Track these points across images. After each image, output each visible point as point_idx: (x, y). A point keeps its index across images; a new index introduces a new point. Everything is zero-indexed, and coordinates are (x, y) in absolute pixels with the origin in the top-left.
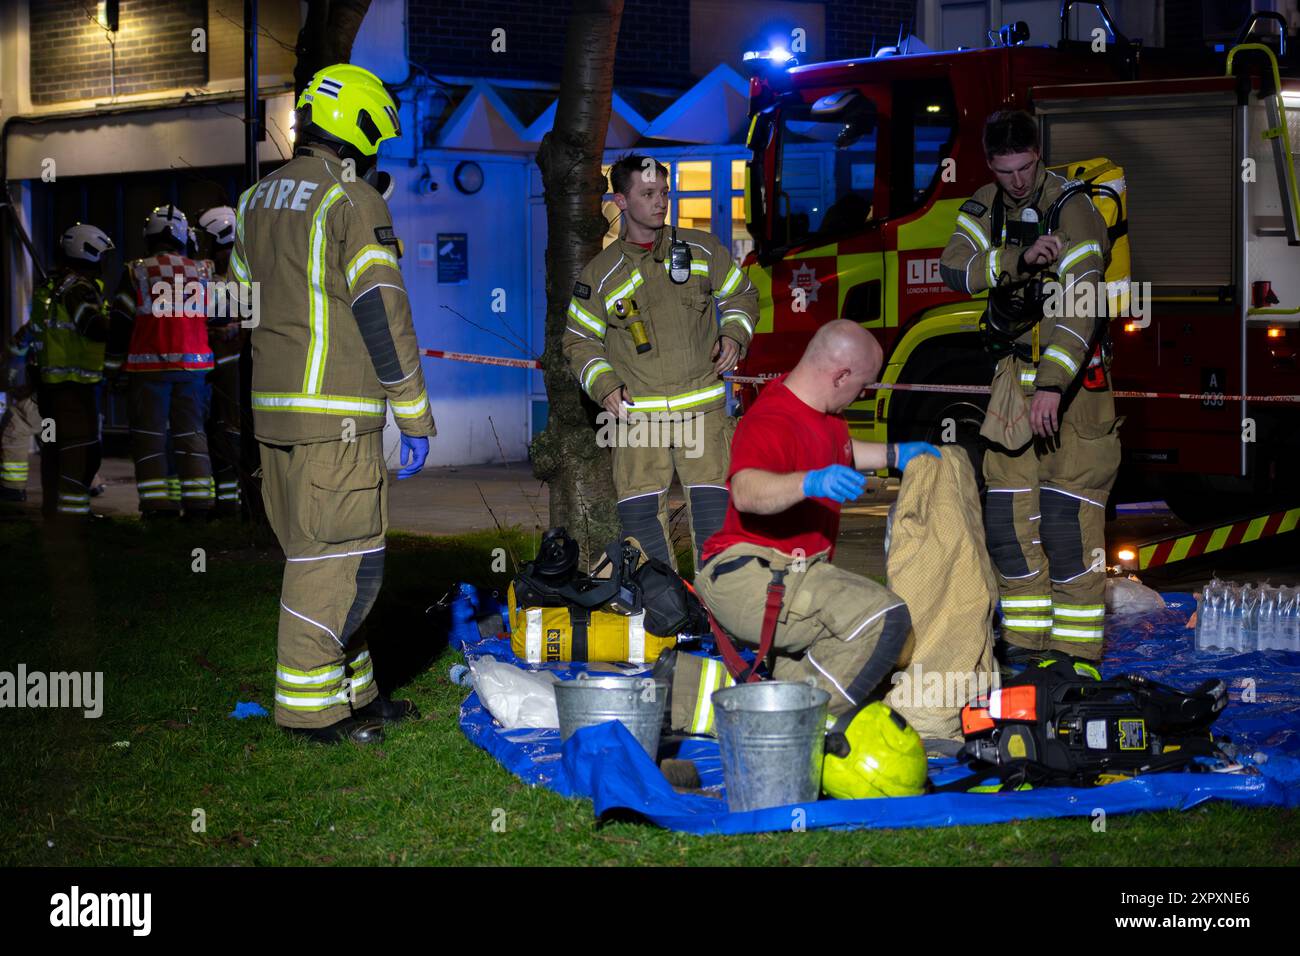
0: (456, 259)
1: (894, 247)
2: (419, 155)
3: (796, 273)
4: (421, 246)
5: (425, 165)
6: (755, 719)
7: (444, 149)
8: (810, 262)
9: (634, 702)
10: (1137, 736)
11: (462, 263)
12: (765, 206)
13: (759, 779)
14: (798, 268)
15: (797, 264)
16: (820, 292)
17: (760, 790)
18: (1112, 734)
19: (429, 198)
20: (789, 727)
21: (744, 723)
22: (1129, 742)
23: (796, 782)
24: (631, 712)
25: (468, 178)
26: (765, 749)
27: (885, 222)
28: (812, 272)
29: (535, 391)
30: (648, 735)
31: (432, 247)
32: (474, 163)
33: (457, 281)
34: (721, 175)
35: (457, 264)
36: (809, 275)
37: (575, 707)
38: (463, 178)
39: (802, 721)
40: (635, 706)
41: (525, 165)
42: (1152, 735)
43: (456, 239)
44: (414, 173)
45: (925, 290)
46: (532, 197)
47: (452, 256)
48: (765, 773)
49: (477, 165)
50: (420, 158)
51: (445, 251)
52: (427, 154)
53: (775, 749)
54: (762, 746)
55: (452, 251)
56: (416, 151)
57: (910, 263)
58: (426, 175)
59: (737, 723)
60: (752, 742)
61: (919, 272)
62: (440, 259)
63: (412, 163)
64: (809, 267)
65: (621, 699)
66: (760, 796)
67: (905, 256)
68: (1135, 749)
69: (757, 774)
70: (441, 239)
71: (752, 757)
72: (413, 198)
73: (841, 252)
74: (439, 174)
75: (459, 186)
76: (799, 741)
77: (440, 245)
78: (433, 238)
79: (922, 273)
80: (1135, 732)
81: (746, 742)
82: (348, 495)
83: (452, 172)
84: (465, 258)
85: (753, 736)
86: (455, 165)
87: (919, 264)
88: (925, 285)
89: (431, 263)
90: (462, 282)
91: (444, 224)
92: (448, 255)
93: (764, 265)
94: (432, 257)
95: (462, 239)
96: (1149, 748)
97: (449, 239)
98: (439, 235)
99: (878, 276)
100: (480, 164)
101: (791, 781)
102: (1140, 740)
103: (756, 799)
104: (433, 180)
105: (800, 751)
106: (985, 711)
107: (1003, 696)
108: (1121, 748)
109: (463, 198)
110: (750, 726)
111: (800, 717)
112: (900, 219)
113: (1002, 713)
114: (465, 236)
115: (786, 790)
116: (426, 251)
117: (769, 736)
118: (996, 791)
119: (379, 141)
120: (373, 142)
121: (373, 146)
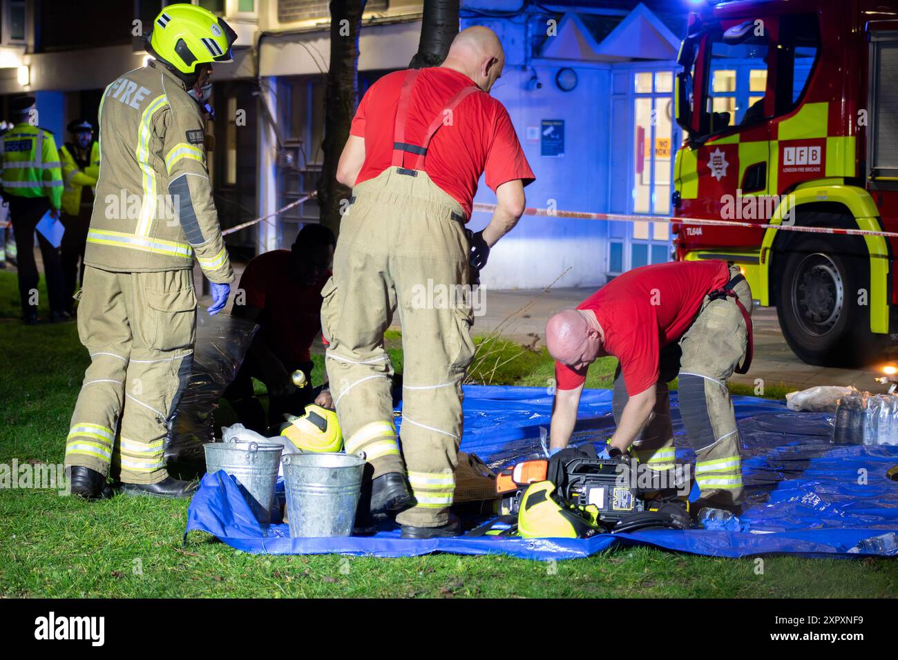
0: (555, 139)
1: (775, 137)
2: (528, 63)
3: (712, 155)
4: (529, 129)
5: (533, 70)
6: (302, 471)
7: (546, 58)
8: (722, 148)
9: (251, 459)
10: (626, 501)
11: (560, 142)
12: (692, 104)
13: (303, 515)
14: (714, 151)
15: (713, 148)
16: (728, 169)
17: (304, 522)
18: (608, 497)
19: (536, 94)
20: (325, 479)
21: (295, 474)
22: (620, 504)
23: (329, 518)
24: (248, 467)
25: (566, 80)
26: (307, 493)
27: (770, 119)
28: (723, 155)
29: (614, 236)
30: (262, 483)
31: (538, 129)
32: (570, 69)
33: (556, 154)
34: (743, 80)
35: (556, 142)
36: (720, 157)
37: (212, 461)
38: (562, 79)
39: (334, 476)
40: (251, 462)
41: (610, 71)
42: (638, 500)
43: (556, 124)
44: (525, 76)
45: (795, 170)
46: (615, 94)
47: (552, 137)
48: (308, 511)
49: (573, 71)
50: (529, 65)
51: (547, 132)
52: (534, 62)
53: (314, 494)
54: (305, 491)
55: (553, 133)
56: (526, 59)
57: (786, 150)
58: (535, 77)
59: (291, 474)
60: (299, 488)
61: (792, 157)
62: (544, 138)
63: (524, 68)
64: (721, 151)
65: (241, 457)
66: (304, 527)
67: (784, 144)
68: (624, 509)
69: (302, 511)
70: (545, 124)
71: (299, 498)
72: (524, 94)
73: (742, 140)
74: (545, 77)
75: (559, 85)
76: (331, 490)
77: (544, 128)
78: (539, 123)
79: (794, 157)
80: (625, 497)
81: (296, 487)
83: (554, 76)
84: (562, 138)
85: (300, 484)
86: (556, 71)
87: (792, 150)
88: (795, 166)
89: (537, 141)
90: (560, 156)
91: (547, 113)
92: (549, 135)
93: (693, 149)
94: (537, 136)
95: (560, 124)
96: (636, 509)
97: (551, 124)
98: (544, 121)
99: (766, 159)
100: (575, 70)
101: (325, 518)
102: (628, 504)
103: (302, 529)
104: (539, 81)
105: (333, 497)
106: (510, 477)
107: (524, 466)
108: (614, 508)
109: (562, 94)
110: (298, 476)
111: (332, 473)
112: (781, 118)
113: (522, 478)
114: (563, 121)
115: (322, 524)
116: (533, 132)
117: (310, 484)
118: (497, 534)
119: (194, 64)
120: (189, 64)
121: (189, 67)
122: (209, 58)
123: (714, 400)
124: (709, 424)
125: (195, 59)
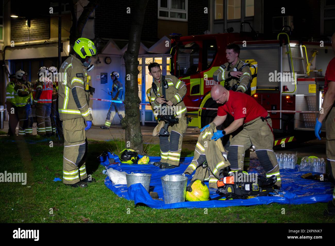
0: (105, 79)
1: (203, 77)
4: (97, 76)
5: (98, 58)
7: (103, 54)
8: (184, 80)
9: (144, 179)
11: (106, 79)
12: (174, 68)
13: (172, 197)
18: (251, 187)
19: (99, 65)
20: (178, 185)
21: (169, 184)
22: (255, 189)
24: (143, 181)
27: (201, 71)
30: (147, 186)
31: (100, 76)
32: (109, 57)
33: (105, 83)
37: (131, 180)
38: (107, 60)
39: (181, 184)
41: (121, 58)
42: (260, 188)
43: (105, 74)
45: (210, 87)
46: (122, 65)
50: (97, 56)
51: (102, 77)
52: (99, 55)
54: (172, 189)
55: (104, 77)
58: (98, 60)
59: (167, 184)
60: (170, 188)
62: (101, 78)
65: (141, 178)
68: (256, 191)
71: (170, 192)
72: (95, 65)
73: (191, 78)
74: (101, 60)
75: (106, 62)
76: (181, 188)
77: (101, 75)
80: (256, 187)
81: (169, 188)
82: (74, 132)
84: (107, 78)
86: (105, 58)
89: (100, 79)
91: (102, 71)
92: (103, 77)
94: (100, 78)
95: (106, 74)
96: (259, 191)
97: (103, 74)
98: (101, 73)
99: (199, 84)
100: (111, 58)
101: (179, 197)
102: (257, 189)
103: (171, 201)
104: (100, 61)
105: (181, 190)
106: (222, 182)
107: (226, 178)
108: (253, 190)
109: (107, 65)
110: (170, 185)
111: (181, 183)
112: (204, 71)
113: (226, 182)
114: (107, 73)
115: (178, 199)
116: (98, 77)
117: (174, 187)
118: (225, 200)
119: (86, 56)
120: (84, 56)
121: (84, 57)
122: (90, 55)
123: (271, 156)
124: (271, 163)
125: (86, 54)
